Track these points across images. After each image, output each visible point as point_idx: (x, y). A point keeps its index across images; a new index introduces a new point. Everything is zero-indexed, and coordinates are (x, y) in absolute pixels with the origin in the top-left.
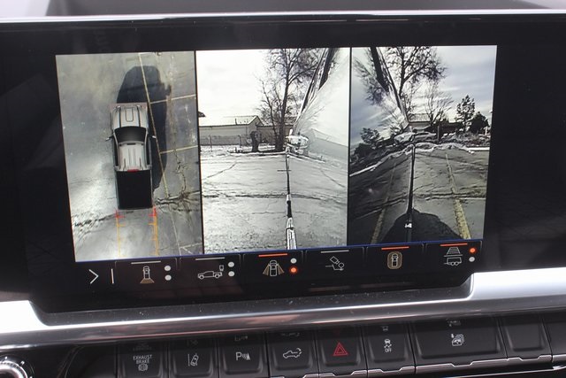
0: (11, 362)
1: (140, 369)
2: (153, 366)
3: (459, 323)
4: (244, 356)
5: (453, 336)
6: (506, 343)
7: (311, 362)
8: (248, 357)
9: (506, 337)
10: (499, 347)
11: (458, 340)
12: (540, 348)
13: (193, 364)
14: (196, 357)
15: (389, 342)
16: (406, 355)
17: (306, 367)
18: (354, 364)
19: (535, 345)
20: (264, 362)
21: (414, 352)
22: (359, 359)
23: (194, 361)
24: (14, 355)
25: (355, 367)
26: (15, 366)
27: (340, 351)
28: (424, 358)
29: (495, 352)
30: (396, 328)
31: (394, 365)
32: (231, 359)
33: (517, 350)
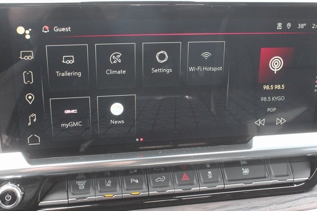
0: (12, 185)
1: (80, 188)
2: (87, 186)
3: (246, 163)
4: (135, 181)
5: (243, 169)
6: (270, 173)
7: (170, 184)
8: (137, 182)
9: (270, 170)
10: (267, 175)
11: (246, 171)
12: (287, 175)
13: (108, 185)
14: (110, 182)
15: (210, 173)
16: (219, 179)
17: (168, 186)
18: (192, 184)
19: (286, 174)
20: (145, 183)
21: (223, 178)
22: (195, 182)
23: (109, 184)
24: (14, 181)
25: (193, 186)
26: (15, 187)
27: (185, 177)
28: (229, 181)
29: (265, 177)
30: (214, 165)
31: (214, 184)
32: (128, 183)
33: (276, 176)
